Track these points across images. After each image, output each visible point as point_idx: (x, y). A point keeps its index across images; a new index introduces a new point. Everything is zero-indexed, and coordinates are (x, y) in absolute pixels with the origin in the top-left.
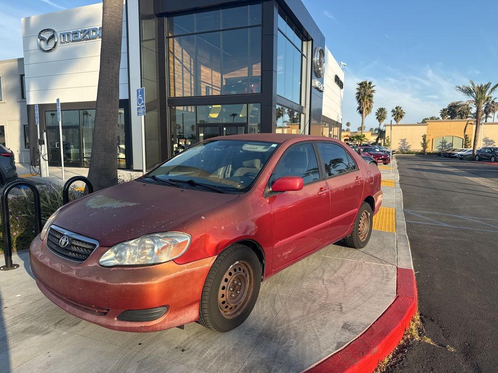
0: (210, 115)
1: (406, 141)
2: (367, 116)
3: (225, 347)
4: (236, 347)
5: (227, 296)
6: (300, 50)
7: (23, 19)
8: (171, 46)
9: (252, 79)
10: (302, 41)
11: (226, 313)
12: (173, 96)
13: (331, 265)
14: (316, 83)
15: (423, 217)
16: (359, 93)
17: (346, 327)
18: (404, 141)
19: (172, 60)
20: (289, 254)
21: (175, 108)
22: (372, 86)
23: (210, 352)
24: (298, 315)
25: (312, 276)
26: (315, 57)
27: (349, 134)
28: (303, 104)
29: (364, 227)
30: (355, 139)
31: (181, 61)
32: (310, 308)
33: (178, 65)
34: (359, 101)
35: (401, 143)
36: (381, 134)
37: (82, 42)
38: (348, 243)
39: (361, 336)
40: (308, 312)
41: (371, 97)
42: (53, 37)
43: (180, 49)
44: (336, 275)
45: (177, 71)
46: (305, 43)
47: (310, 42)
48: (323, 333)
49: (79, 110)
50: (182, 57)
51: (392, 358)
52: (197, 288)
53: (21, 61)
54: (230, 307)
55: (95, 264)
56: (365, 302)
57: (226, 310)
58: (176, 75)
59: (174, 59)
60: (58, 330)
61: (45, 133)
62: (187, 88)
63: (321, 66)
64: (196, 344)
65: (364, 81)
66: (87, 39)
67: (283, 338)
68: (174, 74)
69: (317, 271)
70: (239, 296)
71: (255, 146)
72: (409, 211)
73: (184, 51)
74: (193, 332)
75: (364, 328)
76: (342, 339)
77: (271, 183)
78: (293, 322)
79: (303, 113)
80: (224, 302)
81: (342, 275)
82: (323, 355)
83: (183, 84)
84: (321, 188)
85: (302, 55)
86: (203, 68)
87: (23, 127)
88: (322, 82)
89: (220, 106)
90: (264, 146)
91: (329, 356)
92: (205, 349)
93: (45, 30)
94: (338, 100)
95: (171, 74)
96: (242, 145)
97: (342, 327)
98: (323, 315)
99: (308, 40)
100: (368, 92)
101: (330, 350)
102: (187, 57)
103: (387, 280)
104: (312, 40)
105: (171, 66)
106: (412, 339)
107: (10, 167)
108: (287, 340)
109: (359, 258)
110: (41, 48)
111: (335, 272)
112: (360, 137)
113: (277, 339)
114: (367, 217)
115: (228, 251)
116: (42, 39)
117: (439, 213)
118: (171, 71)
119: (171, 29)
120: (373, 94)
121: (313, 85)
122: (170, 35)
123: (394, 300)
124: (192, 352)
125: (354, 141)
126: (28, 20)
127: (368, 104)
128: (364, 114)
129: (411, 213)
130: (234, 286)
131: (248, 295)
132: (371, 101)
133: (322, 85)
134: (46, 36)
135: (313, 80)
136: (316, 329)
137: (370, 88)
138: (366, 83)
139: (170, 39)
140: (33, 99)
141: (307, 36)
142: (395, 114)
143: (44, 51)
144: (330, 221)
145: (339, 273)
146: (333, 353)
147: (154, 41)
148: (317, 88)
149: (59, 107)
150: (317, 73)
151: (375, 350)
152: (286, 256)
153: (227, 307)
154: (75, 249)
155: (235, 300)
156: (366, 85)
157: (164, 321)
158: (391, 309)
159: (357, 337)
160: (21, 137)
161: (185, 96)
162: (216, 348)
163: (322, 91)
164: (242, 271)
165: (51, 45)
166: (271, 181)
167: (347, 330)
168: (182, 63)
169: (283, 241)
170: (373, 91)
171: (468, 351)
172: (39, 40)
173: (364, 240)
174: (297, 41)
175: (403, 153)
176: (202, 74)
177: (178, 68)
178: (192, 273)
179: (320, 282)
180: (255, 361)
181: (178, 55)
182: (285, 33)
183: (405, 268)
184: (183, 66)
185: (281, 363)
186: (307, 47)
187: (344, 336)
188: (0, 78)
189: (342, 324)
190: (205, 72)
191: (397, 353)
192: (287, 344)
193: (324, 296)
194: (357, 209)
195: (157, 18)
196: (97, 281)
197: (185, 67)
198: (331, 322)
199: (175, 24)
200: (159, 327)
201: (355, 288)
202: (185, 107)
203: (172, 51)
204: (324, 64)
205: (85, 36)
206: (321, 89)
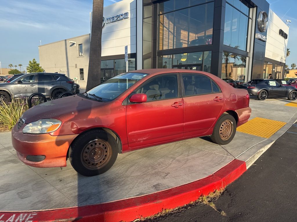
0: (181, 60)
5: (89, 157)
6: (248, 15)
7: (90, 13)
8: (161, 20)
10: (250, 8)
12: (162, 50)
13: (190, 152)
17: (156, 187)
19: (162, 28)
21: (163, 56)
24: (136, 175)
26: (259, 18)
28: (248, 51)
32: (148, 172)
33: (166, 31)
37: (116, 22)
40: (144, 174)
43: (167, 21)
44: (186, 157)
45: (165, 35)
46: (251, 9)
47: (255, 9)
48: (138, 187)
50: (169, 26)
54: (91, 163)
55: (21, 131)
56: (185, 174)
57: (89, 164)
58: (164, 37)
59: (163, 27)
62: (171, 44)
63: (264, 24)
64: (70, 179)
66: (118, 21)
67: (114, 184)
68: (163, 36)
69: (177, 154)
70: (100, 159)
73: (170, 23)
76: (145, 192)
77: (129, 97)
78: (129, 178)
79: (248, 57)
80: (86, 160)
82: (125, 197)
83: (168, 42)
84: (176, 103)
85: (249, 18)
86: (182, 32)
88: (265, 35)
89: (186, 54)
91: (128, 198)
92: (71, 182)
97: (153, 186)
98: (151, 177)
99: (253, 7)
101: (132, 195)
102: (172, 26)
103: (218, 165)
104: (257, 7)
105: (161, 31)
106: (201, 202)
107: (72, 89)
108: (115, 186)
109: (214, 150)
111: (188, 156)
113: (111, 185)
119: (162, 9)
121: (256, 37)
122: (161, 13)
123: (207, 177)
124: (64, 182)
130: (96, 153)
133: (264, 37)
135: (256, 34)
139: (160, 16)
141: (253, 5)
144: (184, 124)
145: (190, 157)
146: (131, 198)
147: (151, 18)
148: (260, 39)
150: (261, 29)
151: (159, 201)
152: (141, 141)
155: (96, 160)
157: (43, 163)
158: (198, 181)
159: (156, 192)
161: (169, 49)
163: (265, 41)
164: (101, 145)
167: (154, 188)
168: (168, 29)
169: (136, 132)
171: (234, 218)
173: (227, 140)
174: (244, 8)
176: (181, 35)
177: (166, 33)
179: (171, 160)
181: (166, 25)
183: (241, 160)
184: (169, 31)
186: (253, 12)
187: (148, 190)
188: (82, 44)
189: (155, 184)
190: (184, 34)
191: (182, 208)
192: (112, 188)
193: (164, 168)
194: (215, 118)
195: (153, 4)
196: (17, 139)
197: (171, 32)
198: (150, 182)
199: (164, 7)
200: (41, 165)
201: (189, 166)
202: (169, 55)
203: (162, 22)
204: (267, 23)
205: (117, 19)
206: (264, 40)
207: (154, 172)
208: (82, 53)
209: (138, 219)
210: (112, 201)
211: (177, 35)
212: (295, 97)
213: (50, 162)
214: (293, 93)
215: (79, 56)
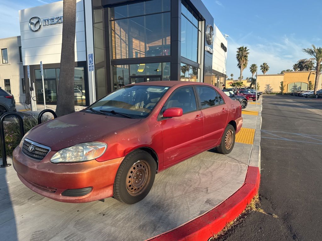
0: (138, 70)
1: (270, 86)
2: (244, 69)
3: (130, 213)
4: (137, 213)
5: (132, 182)
6: (197, 27)
7: (19, 11)
8: (113, 26)
9: (164, 47)
10: (198, 21)
11: (132, 193)
12: (115, 59)
13: (206, 164)
14: (208, 48)
15: (273, 135)
16: (238, 55)
17: (208, 202)
18: (268, 86)
19: (114, 35)
20: (175, 157)
21: (116, 66)
22: (247, 49)
23: (120, 216)
24: (178, 194)
25: (192, 171)
26: (207, 31)
27: (232, 82)
28: (199, 63)
29: (228, 140)
30: (236, 85)
31: (120, 36)
32: (187, 190)
33: (118, 39)
34: (239, 60)
35: (267, 87)
36: (253, 81)
37: (57, 25)
38: (218, 150)
39: (216, 207)
40: (186, 193)
41: (246, 57)
42: (38, 22)
43: (119, 28)
44: (207, 170)
45: (117, 43)
46: (200, 22)
47: (203, 22)
48: (193, 205)
49: (56, 68)
50: (120, 33)
51: (236, 221)
52: (112, 177)
53: (19, 37)
54: (134, 189)
55: (48, 161)
56: (223, 187)
57: (132, 190)
58: (116, 45)
59: (115, 35)
60: (30, 203)
61: (34, 83)
62: (124, 53)
63: (211, 37)
64: (113, 211)
65: (241, 46)
66: (60, 23)
67: (167, 208)
68: (115, 44)
69: (196, 168)
70: (141, 182)
71: (155, 89)
72: (264, 131)
73: (122, 30)
74: (112, 204)
75: (220, 203)
76: (204, 209)
77: (162, 112)
78: (175, 199)
79: (199, 68)
80: (130, 186)
81: (212, 170)
82: (191, 218)
83: (121, 50)
84: (197, 115)
85: (199, 30)
86: (134, 40)
87: (21, 80)
88: (212, 48)
89: (144, 64)
90: (161, 89)
91: (194, 219)
92: (117, 214)
93: (33, 18)
94: (223, 59)
95: (113, 44)
96: (147, 88)
97: (206, 202)
98: (195, 194)
99: (202, 20)
100: (244, 54)
101: (195, 215)
102: (123, 33)
103: (241, 173)
104: (205, 20)
105: (113, 39)
106: (251, 210)
107: (12, 105)
108: (169, 209)
109: (225, 160)
110: (31, 30)
111: (208, 168)
112: (240, 83)
113: (163, 208)
114: (232, 134)
115: (132, 154)
116: (32, 24)
117: (284, 132)
118: (113, 42)
119: (113, 15)
120: (248, 55)
121: (205, 50)
122: (112, 19)
123: (242, 186)
124: (109, 216)
125: (235, 86)
126: (23, 11)
127: (245, 62)
128: (242, 68)
129: (265, 132)
130: (137, 177)
131: (147, 182)
132: (246, 60)
133: (212, 50)
134: (34, 21)
135: (206, 46)
136: (188, 203)
137: (246, 51)
138: (243, 48)
139: (112, 22)
140: (27, 62)
141: (202, 18)
142: (262, 68)
143: (33, 31)
144: (204, 136)
145: (210, 169)
146: (197, 217)
147: (102, 23)
148: (208, 52)
149: (42, 67)
150: (208, 42)
151: (224, 216)
152: (173, 158)
153: (132, 189)
154: (37, 152)
155: (138, 185)
156: (243, 49)
157: (90, 196)
158: (239, 191)
159: (214, 208)
160: (20, 86)
161: (122, 58)
162: (124, 214)
163: (212, 54)
164: (142, 167)
165: (37, 27)
166: (162, 111)
167: (208, 204)
168: (120, 37)
169: (170, 148)
170: (248, 53)
171: (286, 218)
172: (30, 24)
173: (229, 149)
174: (195, 21)
175: (268, 94)
176: (133, 44)
177: (118, 40)
178: (108, 168)
179: (197, 175)
180: (147, 221)
181: (118, 32)
182: (186, 16)
183: (253, 166)
184: (121, 39)
185: (163, 223)
186: (201, 25)
187: (205, 207)
188: (7, 49)
189: (206, 200)
190: (136, 43)
191: (240, 218)
192: (169, 212)
193: (198, 183)
194: (223, 129)
195: (104, 8)
196: (49, 172)
197: (122, 40)
198: (199, 199)
199: (115, 12)
200: (87, 199)
201: (219, 178)
202: (123, 65)
203: (113, 29)
204: (213, 36)
205: (58, 21)
206: (211, 52)
207: (192, 188)
208: (6, 59)
209: (211, 238)
210: (182, 224)
211: (130, 44)
212: (245, 105)
213: (98, 194)
214: (244, 102)
215: (3, 63)
